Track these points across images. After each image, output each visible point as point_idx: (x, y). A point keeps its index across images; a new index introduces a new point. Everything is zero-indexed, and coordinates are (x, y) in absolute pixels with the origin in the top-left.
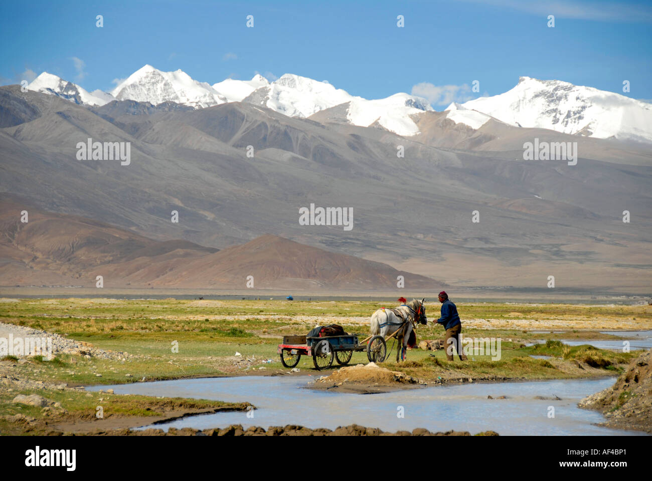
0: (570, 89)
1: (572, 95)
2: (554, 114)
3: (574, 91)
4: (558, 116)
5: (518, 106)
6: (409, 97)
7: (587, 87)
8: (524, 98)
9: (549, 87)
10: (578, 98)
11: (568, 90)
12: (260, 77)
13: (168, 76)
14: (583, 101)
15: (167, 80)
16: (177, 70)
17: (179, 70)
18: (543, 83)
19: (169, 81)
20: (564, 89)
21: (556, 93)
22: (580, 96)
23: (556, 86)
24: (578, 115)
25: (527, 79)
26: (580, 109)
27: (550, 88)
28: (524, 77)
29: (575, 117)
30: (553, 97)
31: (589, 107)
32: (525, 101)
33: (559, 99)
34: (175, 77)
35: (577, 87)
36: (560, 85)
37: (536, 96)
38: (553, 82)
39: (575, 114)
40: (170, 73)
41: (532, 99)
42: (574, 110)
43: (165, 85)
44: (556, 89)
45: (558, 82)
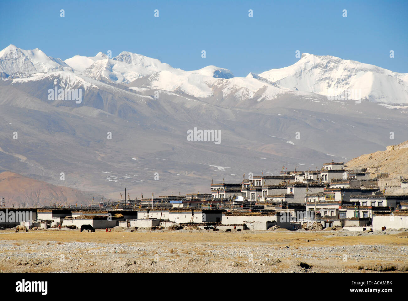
0: (339, 62)
1: (341, 67)
2: (327, 81)
3: (342, 64)
4: (330, 82)
5: (301, 75)
6: (216, 69)
7: (352, 61)
8: (305, 69)
9: (324, 60)
10: (345, 69)
11: (338, 63)
12: (102, 54)
13: (28, 53)
14: (349, 71)
15: (27, 56)
16: (35, 48)
17: (37, 49)
18: (319, 58)
19: (28, 57)
20: (335, 62)
21: (329, 65)
22: (347, 67)
23: (329, 60)
24: (345, 82)
25: (307, 54)
26: (347, 77)
27: (324, 62)
28: (305, 53)
29: (343, 83)
30: (326, 68)
31: (354, 75)
32: (305, 70)
33: (331, 69)
34: (33, 54)
35: (345, 61)
36: (332, 59)
37: (314, 67)
38: (327, 57)
39: (343, 81)
40: (29, 51)
41: (311, 69)
42: (342, 78)
43: (25, 60)
44: (328, 62)
45: (331, 56)
